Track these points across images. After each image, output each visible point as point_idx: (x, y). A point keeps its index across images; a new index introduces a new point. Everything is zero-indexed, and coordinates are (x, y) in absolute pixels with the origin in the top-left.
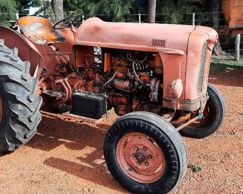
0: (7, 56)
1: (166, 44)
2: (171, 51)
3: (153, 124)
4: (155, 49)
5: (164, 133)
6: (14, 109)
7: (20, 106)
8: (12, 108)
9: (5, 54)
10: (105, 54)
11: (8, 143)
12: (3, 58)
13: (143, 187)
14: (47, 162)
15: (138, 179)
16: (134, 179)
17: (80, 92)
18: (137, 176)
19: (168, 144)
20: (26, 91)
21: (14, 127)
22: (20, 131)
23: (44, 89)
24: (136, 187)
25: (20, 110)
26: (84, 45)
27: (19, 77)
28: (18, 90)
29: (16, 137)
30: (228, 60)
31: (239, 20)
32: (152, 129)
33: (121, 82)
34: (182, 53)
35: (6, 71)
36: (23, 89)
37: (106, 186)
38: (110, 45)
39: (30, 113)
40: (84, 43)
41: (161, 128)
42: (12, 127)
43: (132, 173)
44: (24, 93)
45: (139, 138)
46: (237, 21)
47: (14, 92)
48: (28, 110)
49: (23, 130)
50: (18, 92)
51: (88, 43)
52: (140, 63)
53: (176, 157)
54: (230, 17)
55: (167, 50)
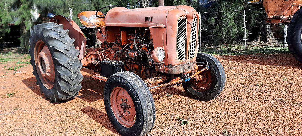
0: (57, 35)
1: (153, 21)
2: (156, 25)
3: (126, 80)
4: (146, 25)
5: (132, 87)
6: (59, 70)
7: (63, 68)
8: (58, 69)
9: (57, 33)
10: (121, 31)
11: (59, 94)
12: (54, 36)
13: (126, 130)
14: (84, 110)
15: (124, 124)
16: (122, 124)
17: (108, 60)
18: (124, 121)
19: (135, 96)
20: (68, 58)
21: (60, 82)
22: (65, 86)
23: (93, 59)
24: (122, 130)
25: (63, 71)
26: (109, 26)
27: (63, 48)
28: (62, 56)
29: (62, 90)
30: (277, 46)
31: (276, 11)
32: (125, 84)
33: (132, 52)
34: (163, 26)
35: (55, 44)
36: (65, 56)
37: (108, 128)
38: (123, 25)
39: (71, 74)
40: (109, 24)
41: (130, 83)
42: (59, 82)
43: (121, 119)
44: (65, 59)
45: (123, 92)
46: (275, 12)
47: (59, 58)
48: (69, 71)
49: (67, 85)
50: (62, 58)
51: (111, 25)
52: (141, 37)
53: (141, 106)
54: (268, 10)
55: (154, 25)
